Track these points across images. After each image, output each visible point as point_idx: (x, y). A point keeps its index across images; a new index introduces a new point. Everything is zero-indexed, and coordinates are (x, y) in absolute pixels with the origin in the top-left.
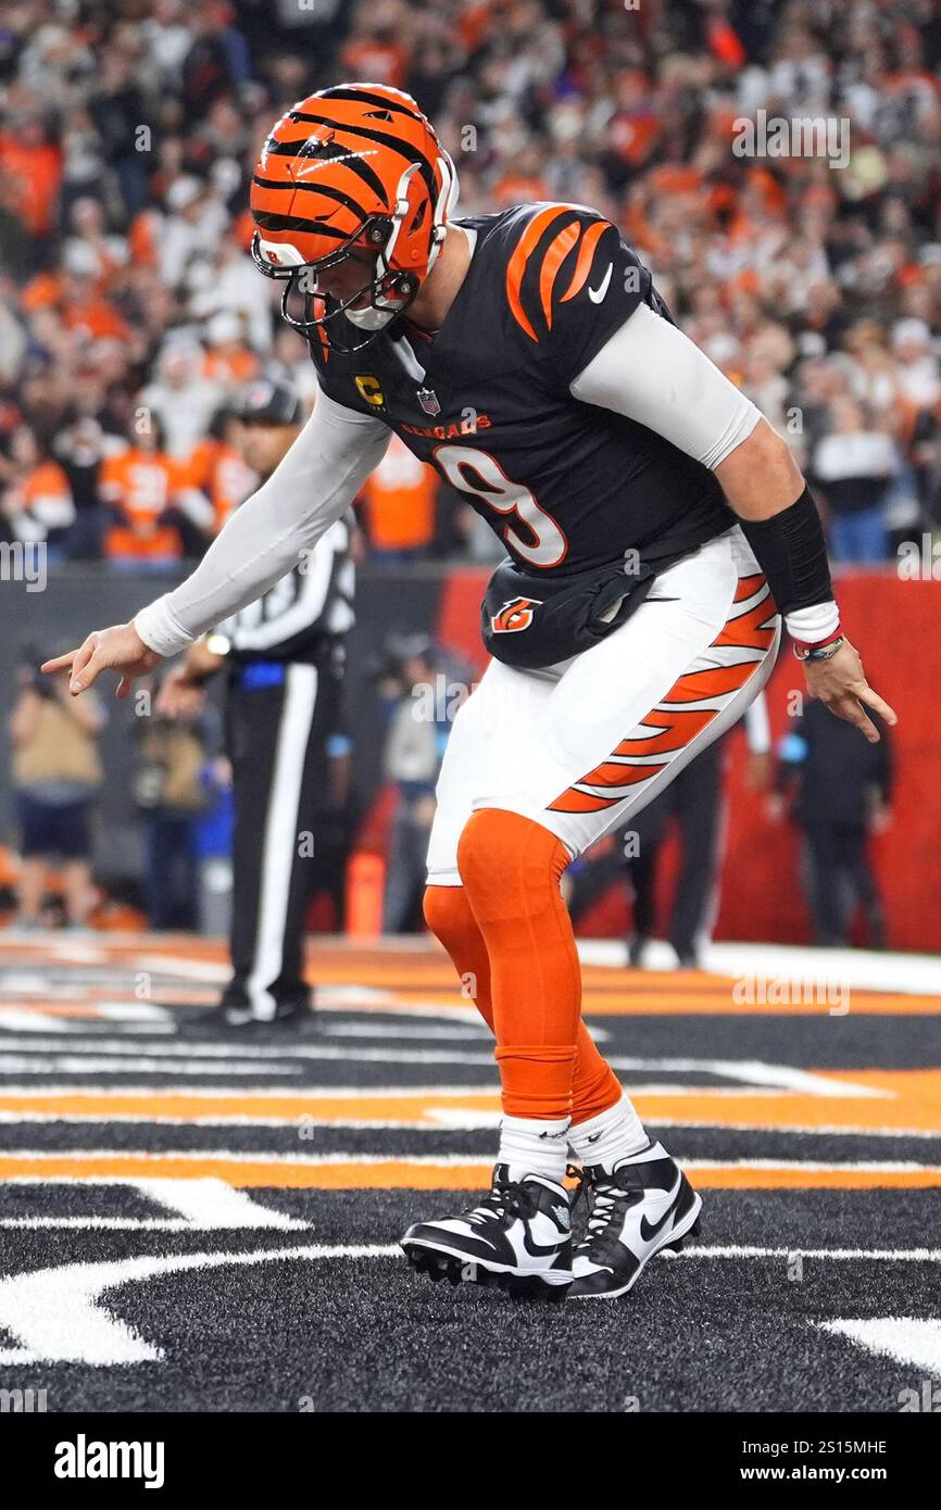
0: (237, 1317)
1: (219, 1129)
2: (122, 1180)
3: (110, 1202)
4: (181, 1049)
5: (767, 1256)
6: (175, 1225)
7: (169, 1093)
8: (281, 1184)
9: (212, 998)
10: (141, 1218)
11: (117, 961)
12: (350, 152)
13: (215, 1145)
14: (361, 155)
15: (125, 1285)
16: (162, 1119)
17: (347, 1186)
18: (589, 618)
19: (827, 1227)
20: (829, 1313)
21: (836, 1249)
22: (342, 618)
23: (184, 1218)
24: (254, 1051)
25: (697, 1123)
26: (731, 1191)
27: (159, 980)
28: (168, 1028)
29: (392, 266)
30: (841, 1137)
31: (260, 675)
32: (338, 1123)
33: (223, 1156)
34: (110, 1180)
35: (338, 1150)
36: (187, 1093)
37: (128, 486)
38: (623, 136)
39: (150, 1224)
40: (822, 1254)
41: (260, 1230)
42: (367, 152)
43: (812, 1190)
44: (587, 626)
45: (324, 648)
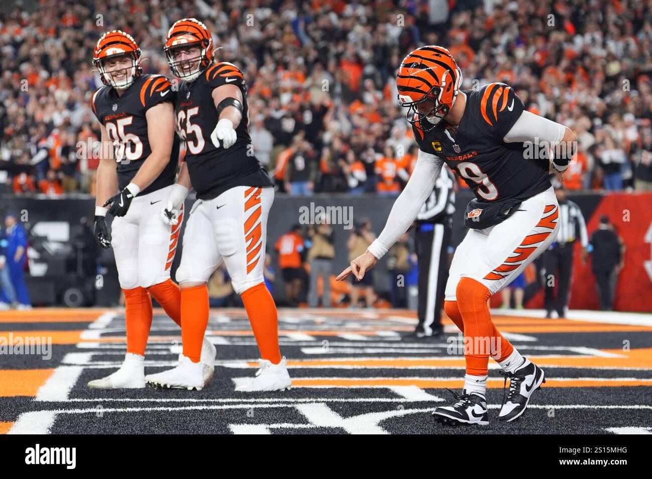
0: (422, 429)
1: (415, 370)
2: (385, 387)
3: (382, 393)
4: (403, 345)
5: (589, 408)
6: (402, 400)
7: (399, 359)
8: (435, 387)
9: (412, 329)
10: (391, 398)
11: (382, 318)
12: (428, 67)
13: (414, 375)
14: (431, 68)
15: (387, 419)
16: (397, 367)
17: (456, 387)
18: (499, 213)
19: (607, 399)
20: (609, 426)
21: (610, 405)
22: (451, 209)
23: (405, 398)
24: (426, 346)
25: (565, 366)
26: (577, 388)
27: (396, 324)
28: (399, 339)
29: (441, 103)
30: (611, 370)
31: (426, 228)
32: (453, 368)
33: (417, 378)
34: (381, 387)
35: (453, 376)
36: (405, 359)
37: (384, 169)
38: (538, 57)
39: (394, 400)
40: (606, 407)
41: (429, 402)
42: (434, 67)
43: (602, 387)
44: (498, 215)
45: (446, 219)
